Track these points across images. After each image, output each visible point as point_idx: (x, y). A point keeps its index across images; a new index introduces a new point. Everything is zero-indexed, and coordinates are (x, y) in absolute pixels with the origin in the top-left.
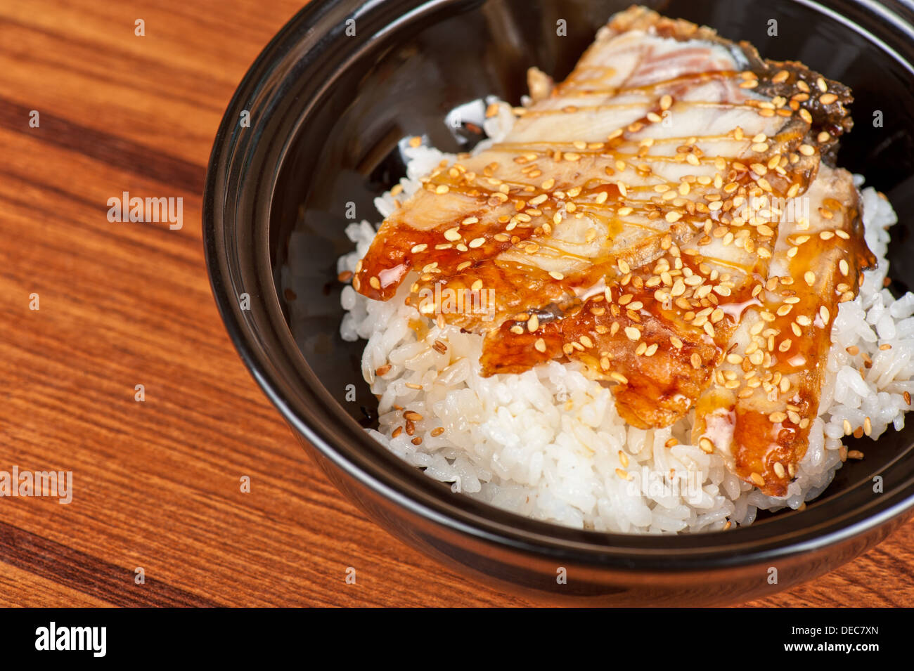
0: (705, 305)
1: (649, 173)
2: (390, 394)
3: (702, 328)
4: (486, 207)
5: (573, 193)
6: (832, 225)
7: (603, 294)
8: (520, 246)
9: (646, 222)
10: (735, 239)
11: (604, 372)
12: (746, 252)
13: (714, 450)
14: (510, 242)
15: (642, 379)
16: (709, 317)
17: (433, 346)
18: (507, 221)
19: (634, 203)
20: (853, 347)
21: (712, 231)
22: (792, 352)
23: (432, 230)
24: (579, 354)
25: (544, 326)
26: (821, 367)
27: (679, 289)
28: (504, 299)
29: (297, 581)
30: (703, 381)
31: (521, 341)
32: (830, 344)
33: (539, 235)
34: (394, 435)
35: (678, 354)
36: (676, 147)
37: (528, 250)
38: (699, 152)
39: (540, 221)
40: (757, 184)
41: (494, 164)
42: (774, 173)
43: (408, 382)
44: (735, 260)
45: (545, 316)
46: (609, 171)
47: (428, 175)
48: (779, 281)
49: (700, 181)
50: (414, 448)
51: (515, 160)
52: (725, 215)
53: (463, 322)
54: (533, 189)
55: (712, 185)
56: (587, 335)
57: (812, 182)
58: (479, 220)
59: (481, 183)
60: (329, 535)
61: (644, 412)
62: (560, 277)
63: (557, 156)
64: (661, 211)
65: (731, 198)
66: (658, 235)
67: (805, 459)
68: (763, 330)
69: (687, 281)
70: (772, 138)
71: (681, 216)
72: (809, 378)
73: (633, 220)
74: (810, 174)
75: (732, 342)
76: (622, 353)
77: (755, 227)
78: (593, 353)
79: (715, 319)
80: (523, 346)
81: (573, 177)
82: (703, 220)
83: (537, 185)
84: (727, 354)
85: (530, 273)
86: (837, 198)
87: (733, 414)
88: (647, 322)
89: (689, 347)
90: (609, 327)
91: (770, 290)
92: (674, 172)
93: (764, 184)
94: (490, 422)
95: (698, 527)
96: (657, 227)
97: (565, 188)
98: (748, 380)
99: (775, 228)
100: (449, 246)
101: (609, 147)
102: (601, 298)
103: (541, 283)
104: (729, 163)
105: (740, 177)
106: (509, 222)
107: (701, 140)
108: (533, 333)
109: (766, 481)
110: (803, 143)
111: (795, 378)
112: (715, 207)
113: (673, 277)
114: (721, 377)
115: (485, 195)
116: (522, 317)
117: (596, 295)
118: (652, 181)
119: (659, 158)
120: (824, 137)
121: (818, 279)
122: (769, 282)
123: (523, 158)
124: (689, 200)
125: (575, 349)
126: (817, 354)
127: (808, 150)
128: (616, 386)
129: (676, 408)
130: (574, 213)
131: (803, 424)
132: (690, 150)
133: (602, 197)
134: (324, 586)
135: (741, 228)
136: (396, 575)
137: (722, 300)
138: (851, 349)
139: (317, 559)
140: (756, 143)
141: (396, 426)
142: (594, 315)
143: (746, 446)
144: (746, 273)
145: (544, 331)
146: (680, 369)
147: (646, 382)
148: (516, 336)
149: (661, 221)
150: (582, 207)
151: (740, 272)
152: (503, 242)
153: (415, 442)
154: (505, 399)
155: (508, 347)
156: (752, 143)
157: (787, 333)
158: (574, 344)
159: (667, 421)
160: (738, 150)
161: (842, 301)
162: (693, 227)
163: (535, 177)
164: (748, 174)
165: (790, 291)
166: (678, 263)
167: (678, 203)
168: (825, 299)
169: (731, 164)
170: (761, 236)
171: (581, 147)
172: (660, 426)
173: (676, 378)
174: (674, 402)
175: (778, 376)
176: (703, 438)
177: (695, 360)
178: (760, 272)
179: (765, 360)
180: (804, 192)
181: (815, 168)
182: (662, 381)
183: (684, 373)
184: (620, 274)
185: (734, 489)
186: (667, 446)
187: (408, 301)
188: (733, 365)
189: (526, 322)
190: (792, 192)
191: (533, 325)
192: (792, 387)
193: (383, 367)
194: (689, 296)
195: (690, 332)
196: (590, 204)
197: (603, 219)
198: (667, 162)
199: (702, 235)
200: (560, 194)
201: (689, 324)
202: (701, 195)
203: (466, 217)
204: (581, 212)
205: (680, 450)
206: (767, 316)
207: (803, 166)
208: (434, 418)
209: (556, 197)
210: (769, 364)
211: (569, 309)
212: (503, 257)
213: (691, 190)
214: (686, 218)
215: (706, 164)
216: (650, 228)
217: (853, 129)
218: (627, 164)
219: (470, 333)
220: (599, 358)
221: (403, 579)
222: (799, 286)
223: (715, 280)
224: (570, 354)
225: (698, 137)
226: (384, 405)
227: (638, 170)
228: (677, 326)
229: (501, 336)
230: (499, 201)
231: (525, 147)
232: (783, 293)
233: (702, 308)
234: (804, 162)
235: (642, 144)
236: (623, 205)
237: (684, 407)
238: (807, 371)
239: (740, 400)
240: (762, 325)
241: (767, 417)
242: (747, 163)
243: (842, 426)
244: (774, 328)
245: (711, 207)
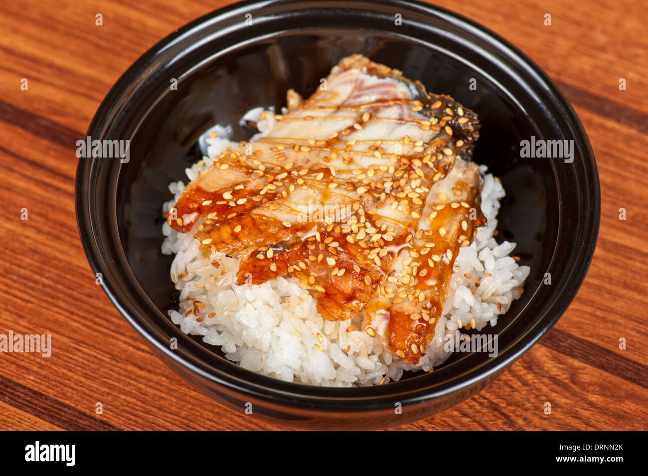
0: (376, 246)
1: (351, 161)
2: (187, 289)
3: (373, 260)
4: (250, 179)
5: (303, 172)
6: (460, 199)
7: (315, 236)
8: (267, 205)
9: (345, 193)
10: (399, 205)
11: (311, 285)
12: (404, 213)
13: (375, 335)
14: (261, 201)
15: (334, 290)
16: (378, 254)
17: (212, 263)
18: (261, 189)
19: (339, 180)
20: (469, 273)
21: (385, 200)
22: (428, 277)
23: (216, 192)
24: (297, 273)
25: (277, 255)
26: (446, 285)
27: (361, 236)
28: (254, 238)
29: (128, 399)
30: (372, 293)
31: (263, 263)
32: (452, 272)
33: (279, 198)
34: (186, 315)
35: (357, 276)
36: (369, 146)
37: (272, 208)
38: (381, 150)
39: (282, 189)
40: (415, 172)
41: (258, 151)
42: (427, 165)
43: (197, 283)
44: (398, 218)
45: (278, 249)
46: (327, 159)
47: (218, 157)
48: (423, 233)
49: (381, 168)
50: (198, 324)
51: (271, 149)
52: (394, 190)
53: (227, 251)
54: (279, 168)
55: (387, 171)
56: (303, 261)
57: (450, 171)
58: (245, 187)
59: (249, 163)
60: (149, 371)
61: (333, 310)
62: (289, 225)
63: (297, 148)
64: (355, 186)
65: (398, 180)
66: (351, 201)
67: (432, 342)
68: (411, 262)
69: (367, 230)
70: (427, 144)
71: (366, 190)
72: (437, 293)
73: (338, 191)
74: (449, 167)
75: (392, 269)
76: (323, 274)
77: (411, 199)
78: (306, 273)
79: (382, 255)
80: (263, 267)
81: (305, 162)
82: (380, 193)
83: (282, 166)
84: (388, 276)
85: (271, 222)
86: (466, 181)
87: (388, 313)
88: (341, 255)
89: (364, 271)
90: (317, 257)
91: (418, 238)
92: (365, 162)
93: (419, 172)
94: (241, 312)
95: (365, 382)
96: (351, 196)
97: (299, 169)
98: (400, 293)
99: (424, 200)
100: (225, 203)
101: (329, 144)
102: (314, 239)
103: (277, 229)
104: (399, 158)
105: (405, 167)
106: (262, 189)
107: (384, 143)
108: (270, 259)
109: (406, 355)
110: (446, 147)
111: (428, 292)
112: (388, 185)
113: (359, 228)
114: (383, 290)
115: (250, 171)
116: (263, 249)
117: (310, 237)
118: (352, 167)
119: (358, 153)
120: (460, 143)
121: (448, 232)
122: (417, 233)
123: (276, 148)
124: (373, 180)
125: (295, 270)
126: (443, 279)
127: (448, 152)
128: (318, 293)
129: (353, 309)
130: (302, 185)
131: (432, 321)
132: (377, 149)
133: (320, 176)
134: (144, 402)
135: (403, 199)
136: (188, 398)
137: (387, 243)
138: (467, 275)
139: (141, 386)
140: (417, 146)
141: (188, 310)
142: (309, 249)
143: (395, 333)
144: (403, 227)
145: (277, 258)
146: (358, 285)
147: (336, 292)
148: (260, 260)
149: (354, 193)
150: (308, 182)
151: (400, 227)
152: (257, 202)
153: (198, 320)
154: (251, 299)
155: (254, 266)
156: (414, 146)
157: (425, 265)
158: (295, 267)
159: (347, 316)
160: (405, 150)
161: (461, 246)
162: (373, 197)
163: (282, 161)
164: (410, 166)
165: (429, 239)
166: (363, 219)
167: (366, 182)
168: (451, 245)
169: (400, 159)
170: (415, 204)
171: (312, 143)
172: (343, 319)
173: (354, 291)
174: (352, 305)
175: (418, 291)
176: (369, 328)
177: (367, 280)
178: (412, 226)
179: (411, 281)
180: (444, 178)
181: (452, 163)
182: (346, 292)
183: (360, 287)
184: (326, 225)
185: (388, 359)
186: (347, 331)
187: (196, 236)
188: (391, 283)
189: (266, 252)
190: (436, 178)
191: (270, 254)
192: (426, 298)
193: (183, 273)
194: (367, 240)
195: (365, 262)
196: (313, 180)
197: (319, 190)
198: (363, 155)
199: (379, 202)
200: (295, 173)
201: (365, 258)
202: (381, 177)
203: (237, 184)
204: (306, 185)
205: (356, 334)
206: (414, 254)
207: (445, 162)
208: (211, 306)
209: (293, 174)
210: (413, 284)
211: (293, 245)
212: (257, 211)
213: (375, 174)
214: (369, 191)
215: (386, 158)
216: (347, 197)
217: (479, 139)
218: (338, 155)
219: (231, 257)
220: (309, 276)
221: (192, 400)
222: (435, 237)
223: (384, 231)
224: (291, 273)
225: (382, 141)
226: (184, 295)
227: (344, 160)
228: (358, 258)
229: (251, 260)
230: (258, 175)
231: (279, 141)
232: (425, 240)
233: (374, 248)
234: (446, 159)
235: (348, 143)
236: (332, 182)
237: (359, 308)
238: (436, 289)
239: (394, 305)
240: (410, 260)
241: (409, 316)
242: (410, 159)
243: (457, 323)
244: (418, 262)
245: (386, 185)
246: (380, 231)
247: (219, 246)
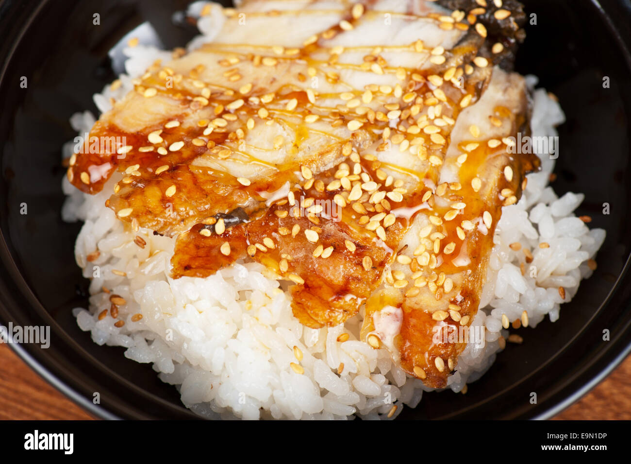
0: (378, 210)
1: (337, 80)
2: (98, 275)
3: (374, 232)
4: (188, 111)
5: (267, 99)
6: (500, 132)
7: (286, 198)
8: (215, 151)
9: (329, 129)
10: (410, 146)
11: (282, 274)
12: (419, 159)
13: (380, 346)
14: (206, 146)
15: (318, 280)
16: (382, 222)
17: (134, 241)
18: (205, 125)
19: (321, 110)
20: (515, 243)
21: (390, 138)
22: (456, 254)
23: (138, 132)
24: (261, 255)
25: (230, 229)
26: (483, 267)
27: (356, 194)
28: (195, 204)
30: (374, 281)
31: (210, 242)
32: (492, 245)
33: (232, 141)
34: (100, 317)
35: (351, 257)
36: (363, 55)
37: (221, 155)
38: (382, 62)
39: (236, 125)
40: (433, 94)
41: (200, 66)
42: (450, 83)
43: (114, 268)
44: (409, 166)
45: (232, 221)
46: (302, 77)
47: (140, 77)
48: (448, 187)
49: (382, 89)
50: (117, 330)
51: (219, 62)
52: (402, 123)
53: (155, 225)
54: (231, 93)
55: (392, 94)
56: (270, 236)
57: (484, 91)
58: (181, 123)
59: (187, 86)
61: (317, 312)
62: (246, 183)
63: (257, 60)
64: (344, 119)
65: (408, 107)
66: (340, 143)
67: (465, 352)
68: (431, 233)
69: (364, 187)
70: (449, 51)
71: (362, 125)
72: (471, 279)
73: (320, 127)
74: (483, 85)
75: (402, 243)
76: (301, 254)
77: (429, 135)
78: (274, 254)
79: (387, 224)
80: (211, 248)
81: (269, 82)
82: (383, 128)
83: (236, 88)
84: (398, 255)
85: (220, 179)
86: (508, 105)
87: (399, 311)
88: (326, 224)
89: (361, 250)
90: (291, 229)
91: (440, 195)
92: (358, 80)
93: (440, 95)
94: (179, 317)
95: (368, 412)
96: (339, 135)
97: (260, 93)
98: (416, 279)
99: (447, 137)
100: (151, 149)
101: (304, 53)
102: (285, 202)
103: (230, 189)
104: (409, 73)
105: (418, 87)
106: (207, 127)
107: (386, 50)
108: (221, 235)
109: (427, 374)
110: (479, 55)
111: (457, 277)
112: (394, 116)
113: (352, 182)
114: (390, 276)
115: (187, 97)
116: (210, 221)
117: (280, 200)
118: (340, 88)
119: (347, 66)
120: (498, 48)
121: (484, 185)
122: (439, 187)
123: (226, 61)
124: (371, 109)
125: (258, 250)
126: (479, 255)
127: (482, 62)
128: (293, 286)
129: (347, 308)
130: (266, 119)
131: (464, 321)
132: (375, 60)
133: (293, 104)
135: (417, 136)
137: (394, 205)
138: (513, 246)
140: (435, 55)
141: (102, 309)
142: (278, 218)
143: (410, 342)
144: (418, 180)
145: (231, 233)
146: (353, 271)
147: (321, 283)
148: (204, 237)
149: (343, 129)
150: (274, 114)
151: (412, 179)
152: (199, 147)
153: (117, 325)
154: (193, 297)
155: (197, 247)
156: (431, 56)
157: (452, 236)
158: (258, 246)
159: (338, 320)
160: (418, 61)
161: (505, 205)
162: (372, 134)
163: (235, 81)
164: (426, 85)
165: (457, 196)
166: (357, 168)
167: (360, 112)
168: (489, 204)
169: (411, 75)
170: (434, 144)
171: (279, 52)
172: (331, 325)
173: (347, 280)
174: (345, 302)
175: (443, 277)
176: (371, 335)
177: (367, 262)
179: (431, 262)
180: (476, 102)
181: (487, 80)
182: (336, 282)
183: (355, 275)
184: (302, 179)
185: (400, 376)
186: (338, 340)
187: (108, 203)
188: (403, 265)
189: (214, 225)
190: (464, 103)
191: (220, 228)
192: (455, 287)
193: (93, 254)
194: (365, 201)
195: (363, 236)
196: (282, 111)
197: (291, 125)
198: (354, 70)
199: (381, 141)
200: (254, 100)
201: (363, 228)
202: (382, 103)
203: (170, 120)
204: (272, 118)
205: (352, 346)
206: (436, 221)
207: (476, 78)
208: (136, 304)
209: (252, 102)
210: (433, 266)
211: (254, 213)
212: (199, 162)
213: (374, 99)
214: (366, 126)
215: (390, 73)
216: (334, 136)
217: (526, 40)
218: (318, 71)
219: (162, 235)
220: (279, 259)
222: (466, 193)
223: (389, 187)
224: (253, 256)
225: (383, 47)
226: (95, 287)
227: (327, 77)
228: (352, 229)
229: (192, 237)
230: (200, 105)
231: (229, 49)
232: (452, 198)
233: (376, 213)
234: (478, 74)
235: (333, 52)
236: (310, 112)
237: (354, 306)
238: (470, 272)
239: (407, 298)
240: (429, 229)
241: (430, 315)
242: (426, 74)
243: (501, 320)
244: (441, 232)
245: (390, 115)
246: (383, 188)
247: (142, 219)
